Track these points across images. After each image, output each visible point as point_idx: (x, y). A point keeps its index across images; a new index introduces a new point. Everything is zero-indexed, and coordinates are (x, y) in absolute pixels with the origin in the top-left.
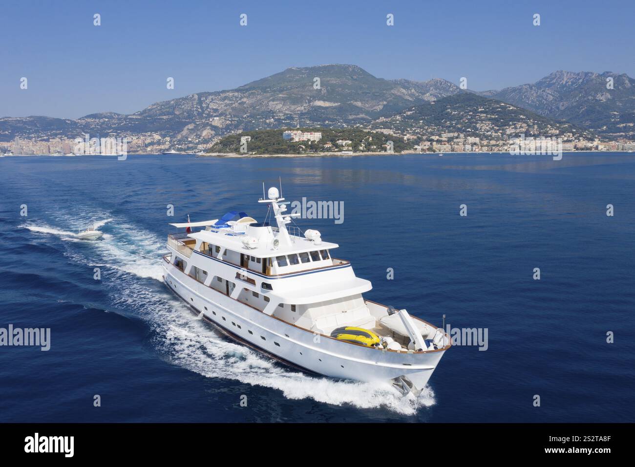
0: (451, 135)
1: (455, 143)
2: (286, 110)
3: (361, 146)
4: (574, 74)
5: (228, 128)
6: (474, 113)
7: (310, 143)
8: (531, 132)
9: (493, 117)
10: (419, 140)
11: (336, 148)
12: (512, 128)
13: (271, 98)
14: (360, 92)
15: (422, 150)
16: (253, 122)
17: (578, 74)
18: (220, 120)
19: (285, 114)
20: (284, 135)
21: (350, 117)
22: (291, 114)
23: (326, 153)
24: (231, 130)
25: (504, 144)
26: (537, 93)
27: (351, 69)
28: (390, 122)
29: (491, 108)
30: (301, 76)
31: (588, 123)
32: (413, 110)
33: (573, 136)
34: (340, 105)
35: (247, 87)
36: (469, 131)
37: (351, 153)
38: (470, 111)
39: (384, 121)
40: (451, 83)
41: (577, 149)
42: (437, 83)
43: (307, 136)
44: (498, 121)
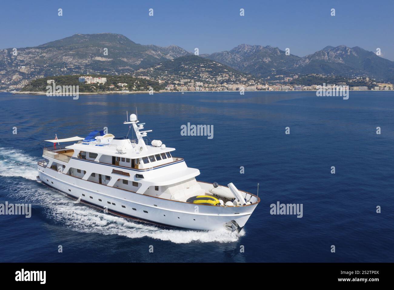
0: (186, 80)
1: (189, 85)
2: (75, 62)
3: (134, 87)
4: (251, 46)
5: (32, 74)
6: (198, 67)
7: (99, 85)
8: (232, 80)
9: (209, 70)
10: (166, 84)
11: (117, 88)
12: (221, 77)
13: (64, 54)
14: (125, 52)
15: (170, 90)
16: (52, 70)
17: (253, 46)
18: (26, 68)
19: (74, 65)
20: (79, 79)
21: (120, 68)
22: (79, 65)
23: (111, 92)
24: (34, 75)
25: (217, 87)
26: (231, 56)
27: (119, 37)
28: (147, 72)
29: (208, 65)
30: (85, 40)
31: (260, 75)
32: (161, 65)
33: (254, 82)
34: (112, 60)
35: (45, 46)
36: (196, 79)
37: (128, 92)
38: (196, 66)
39: (142, 71)
40: (182, 49)
41: (258, 90)
42: (174, 48)
43: (96, 80)
44: (212, 72)
